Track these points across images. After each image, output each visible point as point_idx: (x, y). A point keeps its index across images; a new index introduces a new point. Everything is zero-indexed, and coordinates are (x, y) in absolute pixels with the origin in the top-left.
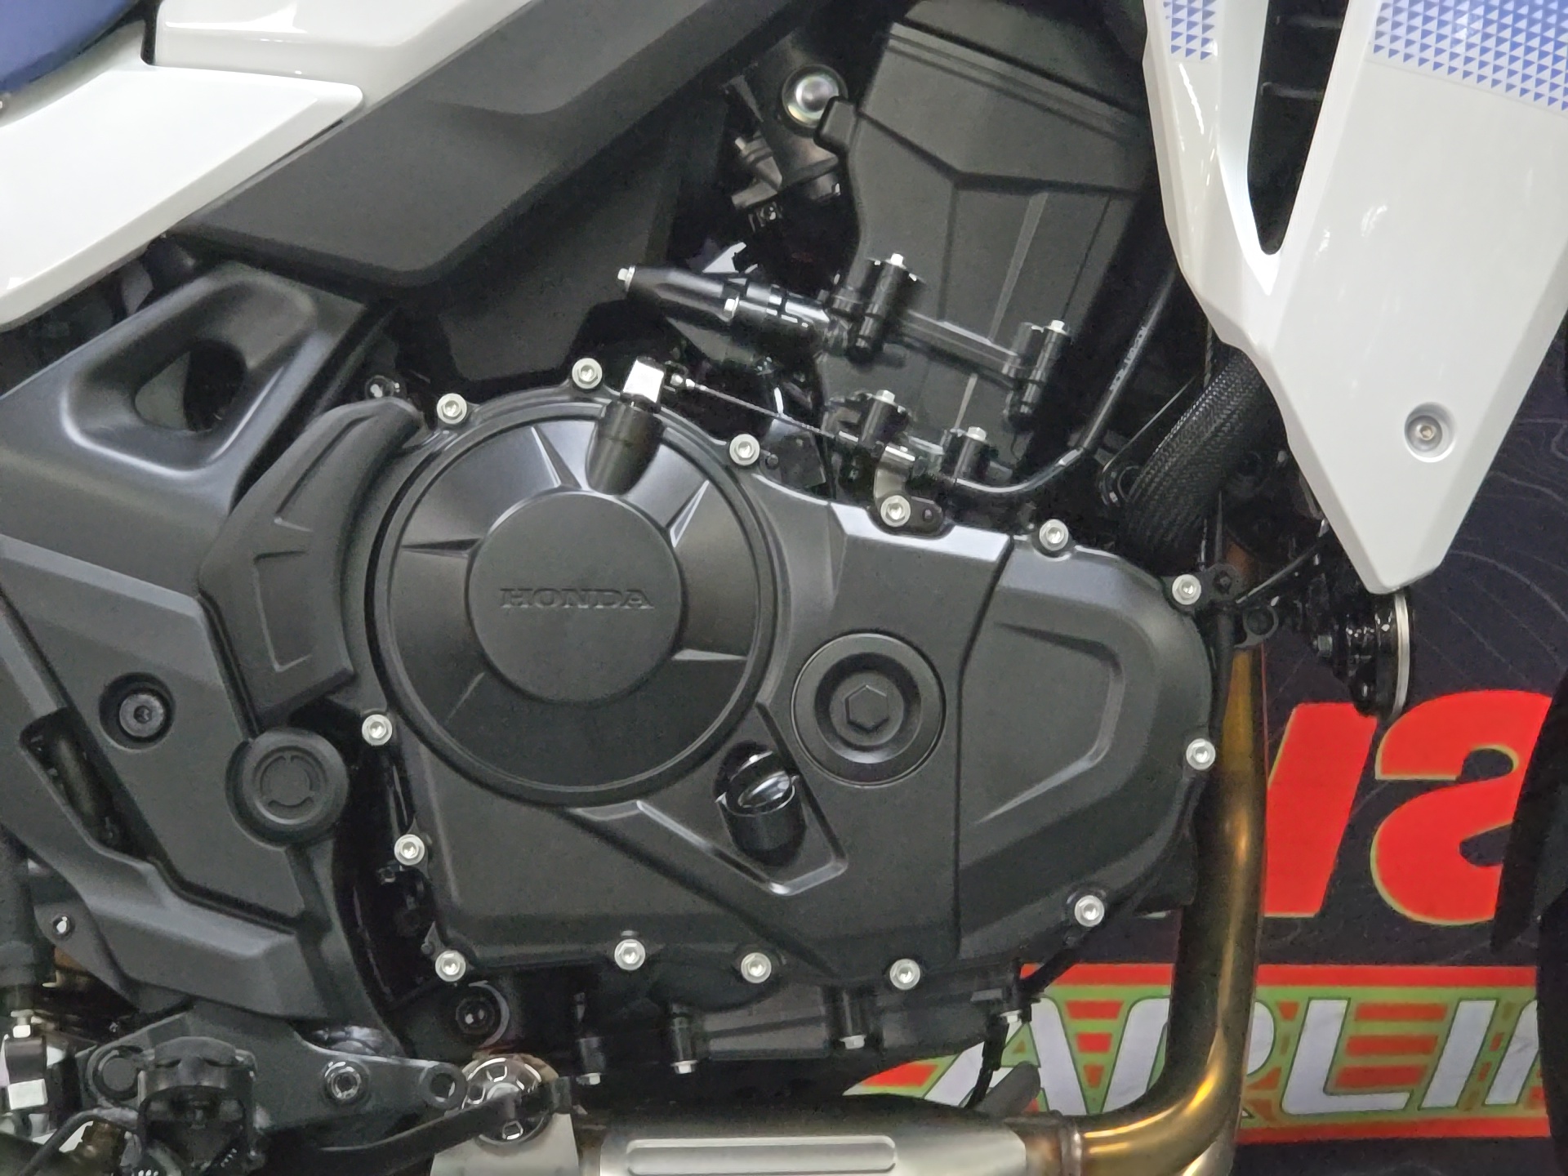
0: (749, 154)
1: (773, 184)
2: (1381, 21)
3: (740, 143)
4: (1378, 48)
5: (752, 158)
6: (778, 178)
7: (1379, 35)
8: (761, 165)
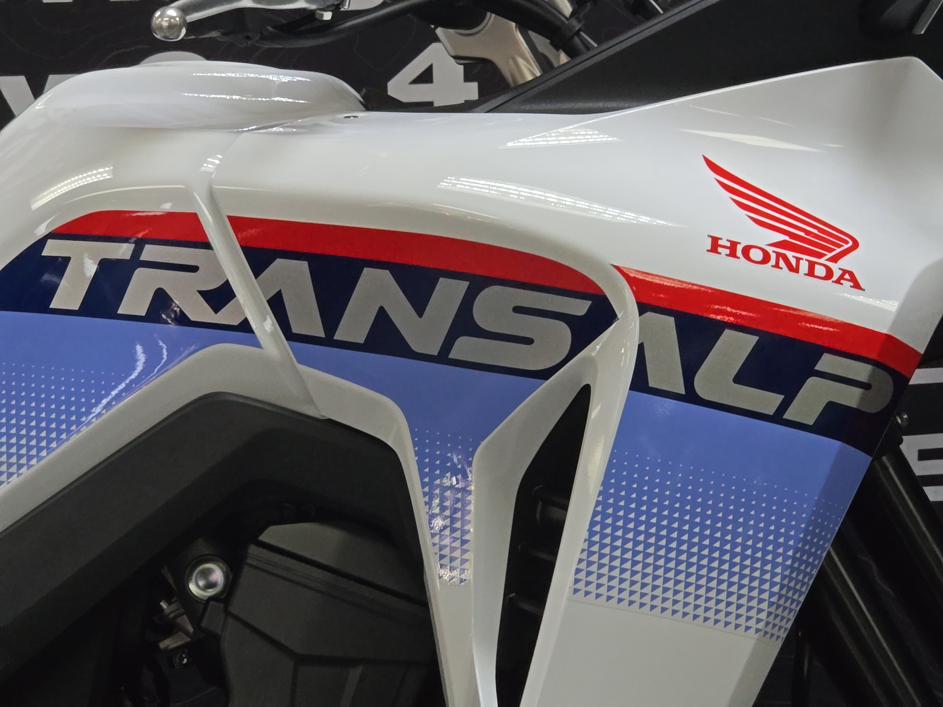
0: (170, 613)
1: (187, 633)
2: (578, 571)
3: (164, 605)
4: (576, 591)
5: (172, 616)
6: (191, 629)
7: (577, 581)
8: (179, 620)
